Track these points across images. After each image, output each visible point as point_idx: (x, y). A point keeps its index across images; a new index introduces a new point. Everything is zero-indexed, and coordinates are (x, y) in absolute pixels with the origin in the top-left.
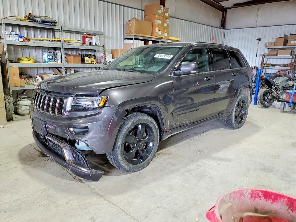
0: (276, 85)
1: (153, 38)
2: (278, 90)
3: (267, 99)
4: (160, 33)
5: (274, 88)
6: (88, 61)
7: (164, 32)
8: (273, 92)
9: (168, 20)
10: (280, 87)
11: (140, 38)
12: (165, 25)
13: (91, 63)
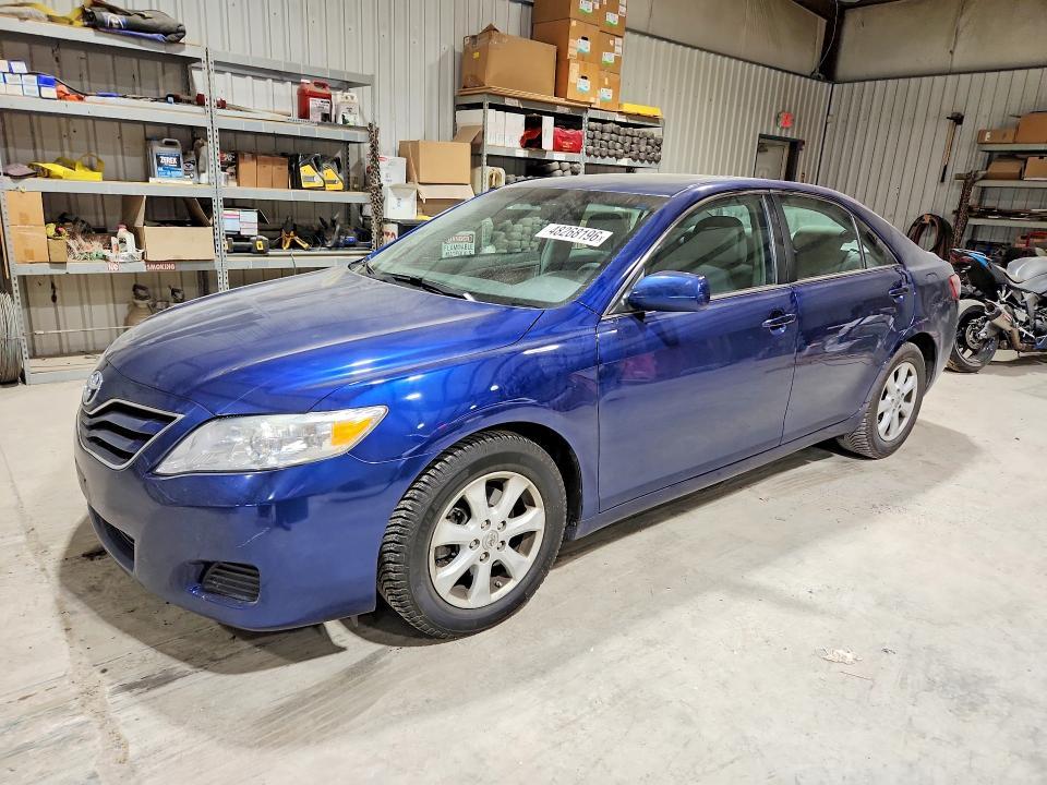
0: (1014, 288)
1: (560, 105)
2: (1019, 306)
3: (975, 337)
4: (585, 85)
5: (1004, 299)
6: (311, 179)
7: (601, 85)
8: (999, 313)
9: (619, 41)
10: (1027, 297)
11: (508, 102)
12: (608, 58)
13: (323, 188)
